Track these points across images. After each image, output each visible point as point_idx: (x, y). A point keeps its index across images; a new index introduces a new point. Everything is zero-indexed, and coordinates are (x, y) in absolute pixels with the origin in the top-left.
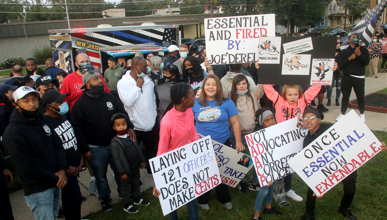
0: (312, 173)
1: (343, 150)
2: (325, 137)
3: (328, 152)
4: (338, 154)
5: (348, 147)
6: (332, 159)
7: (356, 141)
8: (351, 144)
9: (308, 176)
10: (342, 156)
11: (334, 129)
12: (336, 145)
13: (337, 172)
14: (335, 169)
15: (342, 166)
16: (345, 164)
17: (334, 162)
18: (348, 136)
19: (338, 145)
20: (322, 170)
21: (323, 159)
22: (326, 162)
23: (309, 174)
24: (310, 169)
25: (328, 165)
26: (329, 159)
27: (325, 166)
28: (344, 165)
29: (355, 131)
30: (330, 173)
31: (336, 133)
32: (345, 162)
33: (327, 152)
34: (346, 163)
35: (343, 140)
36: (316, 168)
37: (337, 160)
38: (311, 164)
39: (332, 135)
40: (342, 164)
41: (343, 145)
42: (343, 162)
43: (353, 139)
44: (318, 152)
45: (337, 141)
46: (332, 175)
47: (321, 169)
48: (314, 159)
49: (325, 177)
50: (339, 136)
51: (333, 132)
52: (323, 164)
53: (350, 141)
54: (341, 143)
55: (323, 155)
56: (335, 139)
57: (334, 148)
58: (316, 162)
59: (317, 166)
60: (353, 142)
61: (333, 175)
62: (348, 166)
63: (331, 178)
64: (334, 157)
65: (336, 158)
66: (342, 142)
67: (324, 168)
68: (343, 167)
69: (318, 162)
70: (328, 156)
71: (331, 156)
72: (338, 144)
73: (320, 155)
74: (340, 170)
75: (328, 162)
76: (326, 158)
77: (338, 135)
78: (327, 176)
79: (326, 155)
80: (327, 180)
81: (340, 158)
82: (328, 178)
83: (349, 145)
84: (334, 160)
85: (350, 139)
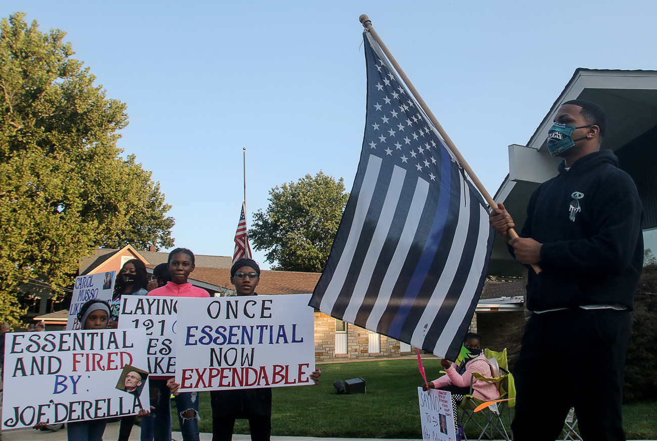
0: (196, 344)
1: (261, 342)
2: (254, 303)
3: (241, 328)
4: (251, 342)
5: (271, 342)
6: (237, 343)
7: (286, 342)
8: (277, 342)
9: (188, 344)
10: (253, 349)
11: (271, 301)
12: (258, 327)
13: (230, 369)
14: (230, 362)
15: (242, 365)
16: (249, 365)
17: (236, 350)
18: (282, 327)
19: (260, 328)
20: (213, 350)
21: (227, 334)
22: (227, 342)
23: (192, 340)
24: (198, 334)
25: (226, 347)
26: (234, 339)
27: (221, 346)
28: (246, 365)
29: (294, 326)
30: (220, 364)
31: (269, 309)
32: (250, 363)
33: (239, 327)
34: (251, 365)
35: (271, 327)
36: (207, 340)
37: (243, 349)
38: (206, 327)
39: (264, 308)
40: (244, 362)
41: (266, 333)
42: (248, 361)
43: (284, 336)
44: (228, 317)
45: (264, 322)
46: (219, 368)
47: (213, 345)
48: (215, 324)
49: (208, 366)
50: (270, 317)
51: (267, 305)
52: (221, 340)
53: (279, 335)
54: (266, 329)
55: (231, 328)
56: (262, 316)
57: (252, 327)
58: (214, 330)
59: (210, 337)
60: (281, 339)
61: (220, 370)
62: (251, 372)
63: (214, 372)
64: (243, 343)
65: (243, 346)
66: (269, 328)
67: (217, 348)
68: (242, 369)
69: (217, 331)
70: (236, 335)
71: (239, 337)
72: (262, 327)
73: (227, 324)
74: (235, 370)
75: (230, 343)
76: (231, 335)
77: (271, 314)
78: (212, 365)
79: (235, 331)
80: (208, 371)
81: (248, 351)
82: (211, 370)
83: (274, 340)
84: (239, 347)
85: (281, 333)
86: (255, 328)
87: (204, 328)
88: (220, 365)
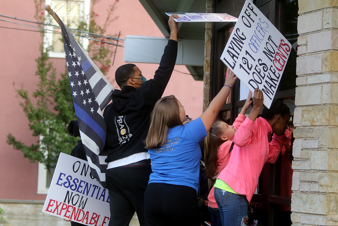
0: (61, 185)
1: (92, 196)
3: (86, 183)
4: (87, 194)
6: (81, 192)
7: (104, 200)
9: (57, 184)
10: (87, 199)
12: (94, 186)
13: (73, 207)
14: (74, 203)
15: (79, 207)
17: (79, 196)
18: (104, 190)
19: (94, 187)
20: (68, 192)
21: (78, 184)
22: (76, 190)
23: (60, 182)
24: (64, 180)
25: (75, 193)
26: (80, 189)
27: (73, 191)
28: (81, 208)
34: (83, 208)
36: (67, 185)
37: (82, 197)
40: (81, 205)
42: (83, 205)
43: (104, 196)
44: (81, 174)
46: (68, 205)
47: (69, 189)
48: (74, 176)
49: (63, 202)
52: (73, 187)
54: (97, 189)
55: (81, 181)
58: (73, 179)
59: (70, 183)
60: (102, 197)
62: (82, 213)
63: (65, 207)
64: (84, 193)
65: (83, 195)
66: (99, 188)
67: (70, 192)
68: (78, 209)
69: (74, 181)
70: (82, 187)
71: (83, 189)
72: (96, 186)
73: (80, 178)
74: (75, 209)
75: (78, 191)
76: (80, 186)
78: (65, 202)
79: (82, 184)
80: (62, 204)
81: (84, 199)
82: (64, 204)
83: (98, 198)
84: (81, 195)
85: (103, 194)
86: (92, 186)
87: (68, 177)
88: (68, 203)
